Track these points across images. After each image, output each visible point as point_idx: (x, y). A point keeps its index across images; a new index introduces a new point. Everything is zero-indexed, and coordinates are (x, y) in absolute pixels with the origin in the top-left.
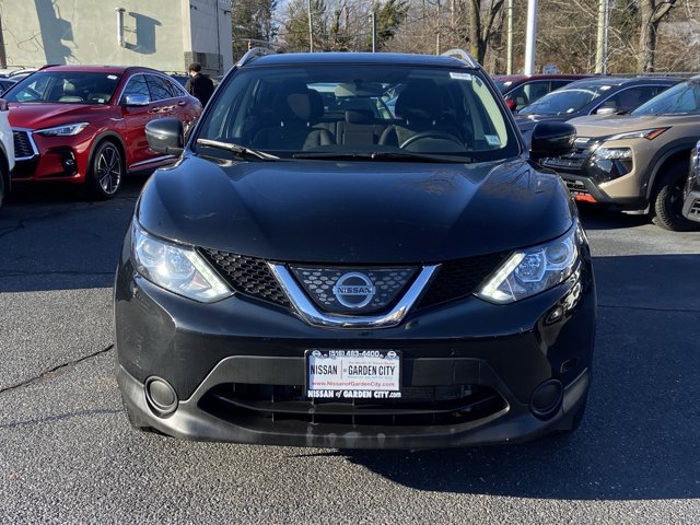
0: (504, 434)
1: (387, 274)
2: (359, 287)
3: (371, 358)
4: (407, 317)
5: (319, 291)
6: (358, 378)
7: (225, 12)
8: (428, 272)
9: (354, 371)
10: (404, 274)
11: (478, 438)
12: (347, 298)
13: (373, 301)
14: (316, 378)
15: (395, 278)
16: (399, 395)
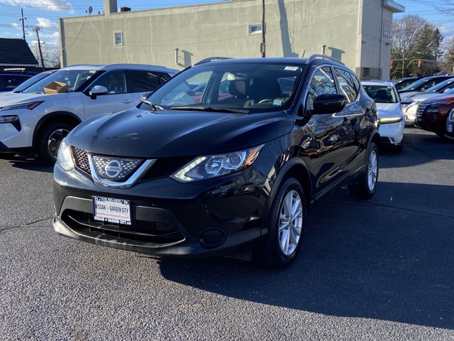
0: (180, 252)
1: (128, 162)
2: (115, 167)
3: (117, 203)
4: (136, 183)
5: (100, 168)
6: (114, 213)
7: (387, 44)
8: (148, 163)
9: (113, 209)
10: (136, 162)
11: (168, 252)
12: (109, 172)
13: (119, 175)
14: (98, 210)
15: (131, 164)
16: (130, 224)
